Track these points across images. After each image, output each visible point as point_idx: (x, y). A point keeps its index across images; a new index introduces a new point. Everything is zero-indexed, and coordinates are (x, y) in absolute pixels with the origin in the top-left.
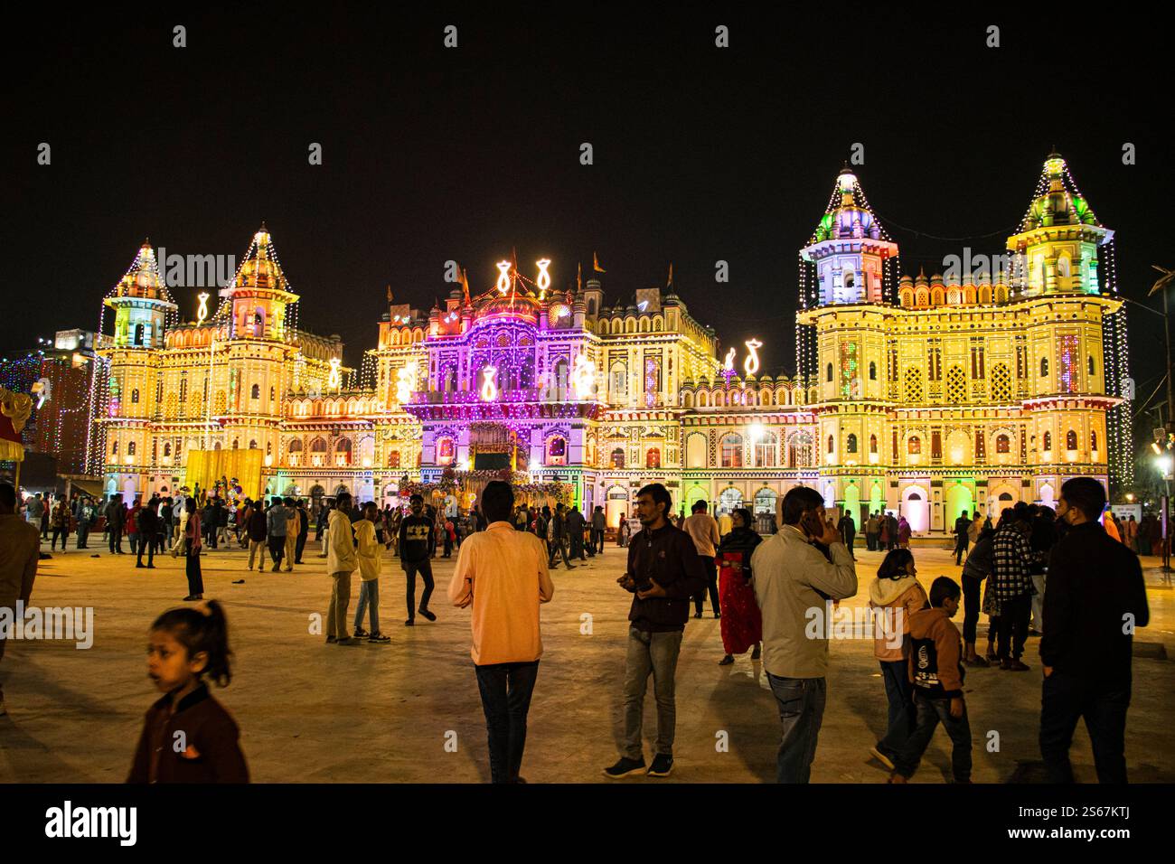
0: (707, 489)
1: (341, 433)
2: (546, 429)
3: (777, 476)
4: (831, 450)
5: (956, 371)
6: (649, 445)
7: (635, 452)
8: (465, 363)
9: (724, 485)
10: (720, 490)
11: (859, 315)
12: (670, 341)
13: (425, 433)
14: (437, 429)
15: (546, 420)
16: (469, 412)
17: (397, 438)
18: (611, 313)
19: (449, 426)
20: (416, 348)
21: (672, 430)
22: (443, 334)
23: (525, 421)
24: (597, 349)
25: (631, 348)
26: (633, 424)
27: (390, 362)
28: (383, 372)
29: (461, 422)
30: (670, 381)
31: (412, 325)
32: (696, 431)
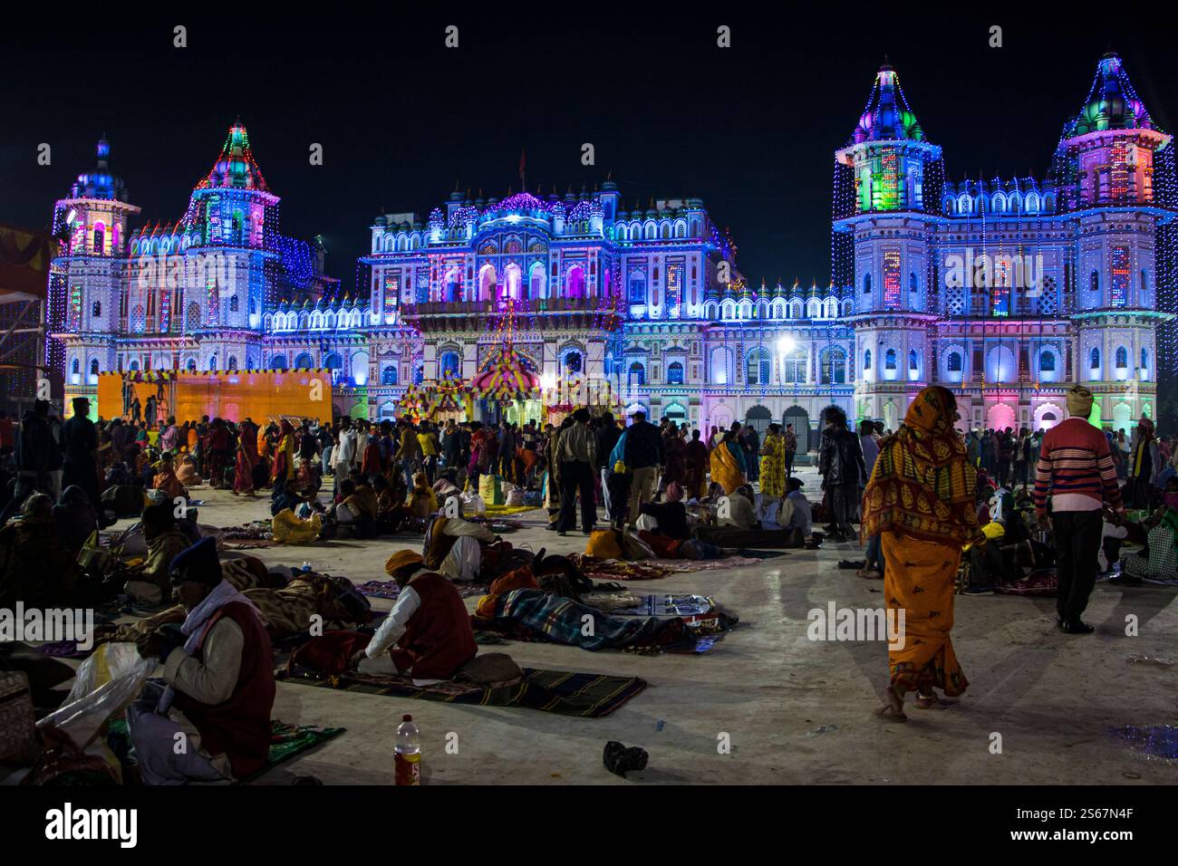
0: (733, 407)
1: (331, 349)
2: (561, 342)
3: (809, 394)
4: (867, 366)
6: (671, 360)
7: (656, 367)
8: (470, 271)
9: (751, 403)
10: (747, 408)
11: (901, 222)
12: (694, 249)
13: (427, 347)
14: (440, 344)
15: (561, 332)
16: (475, 324)
17: (393, 353)
18: (629, 218)
19: (453, 340)
20: (412, 255)
21: (695, 344)
22: (446, 239)
23: (538, 333)
24: (614, 256)
25: (652, 255)
26: (653, 336)
27: (385, 270)
28: (377, 281)
29: (467, 335)
30: (694, 291)
31: (409, 230)
32: (721, 345)
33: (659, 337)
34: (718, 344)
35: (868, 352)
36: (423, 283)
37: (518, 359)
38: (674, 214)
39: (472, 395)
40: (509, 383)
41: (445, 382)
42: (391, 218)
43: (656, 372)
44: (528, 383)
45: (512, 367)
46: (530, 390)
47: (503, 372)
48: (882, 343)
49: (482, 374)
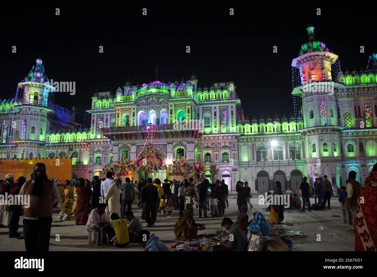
0: (251, 172)
1: (73, 149)
2: (174, 144)
3: (285, 165)
4: (314, 151)
6: (223, 151)
7: (216, 155)
8: (134, 113)
9: (259, 170)
10: (257, 172)
12: (232, 103)
13: (115, 147)
14: (120, 145)
15: (175, 139)
16: (136, 136)
17: (100, 151)
18: (202, 91)
19: (126, 144)
20: (109, 108)
21: (234, 144)
22: (123, 100)
23: (165, 140)
24: (197, 107)
25: (213, 106)
26: (215, 141)
27: (97, 115)
28: (94, 120)
29: (132, 141)
30: (232, 121)
31: (107, 98)
32: (245, 144)
33: (217, 141)
34: (243, 144)
35: (314, 145)
36: (113, 121)
37: (155, 151)
38: (222, 89)
39: (134, 168)
40: (151, 162)
41: (122, 163)
42: (100, 94)
43: (216, 157)
44: (160, 162)
45: (152, 155)
46: (161, 165)
47: (148, 158)
48: (321, 140)
49: (139, 159)
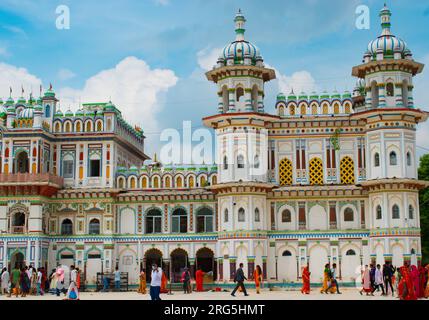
0: (136, 250)
2: (10, 205)
4: (226, 220)
5: (316, 163)
6: (92, 217)
7: (81, 222)
9: (148, 247)
10: (145, 251)
11: (248, 121)
12: (108, 139)
15: (10, 198)
21: (109, 206)
24: (52, 144)
25: (78, 143)
26: (79, 201)
30: (108, 169)
32: (127, 206)
33: (83, 201)
38: (95, 115)
43: (80, 226)
